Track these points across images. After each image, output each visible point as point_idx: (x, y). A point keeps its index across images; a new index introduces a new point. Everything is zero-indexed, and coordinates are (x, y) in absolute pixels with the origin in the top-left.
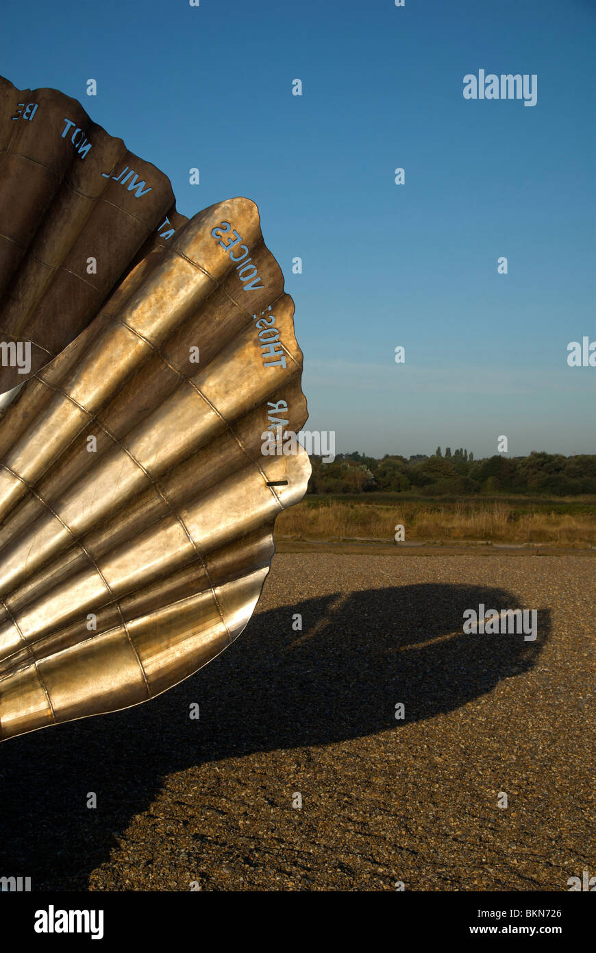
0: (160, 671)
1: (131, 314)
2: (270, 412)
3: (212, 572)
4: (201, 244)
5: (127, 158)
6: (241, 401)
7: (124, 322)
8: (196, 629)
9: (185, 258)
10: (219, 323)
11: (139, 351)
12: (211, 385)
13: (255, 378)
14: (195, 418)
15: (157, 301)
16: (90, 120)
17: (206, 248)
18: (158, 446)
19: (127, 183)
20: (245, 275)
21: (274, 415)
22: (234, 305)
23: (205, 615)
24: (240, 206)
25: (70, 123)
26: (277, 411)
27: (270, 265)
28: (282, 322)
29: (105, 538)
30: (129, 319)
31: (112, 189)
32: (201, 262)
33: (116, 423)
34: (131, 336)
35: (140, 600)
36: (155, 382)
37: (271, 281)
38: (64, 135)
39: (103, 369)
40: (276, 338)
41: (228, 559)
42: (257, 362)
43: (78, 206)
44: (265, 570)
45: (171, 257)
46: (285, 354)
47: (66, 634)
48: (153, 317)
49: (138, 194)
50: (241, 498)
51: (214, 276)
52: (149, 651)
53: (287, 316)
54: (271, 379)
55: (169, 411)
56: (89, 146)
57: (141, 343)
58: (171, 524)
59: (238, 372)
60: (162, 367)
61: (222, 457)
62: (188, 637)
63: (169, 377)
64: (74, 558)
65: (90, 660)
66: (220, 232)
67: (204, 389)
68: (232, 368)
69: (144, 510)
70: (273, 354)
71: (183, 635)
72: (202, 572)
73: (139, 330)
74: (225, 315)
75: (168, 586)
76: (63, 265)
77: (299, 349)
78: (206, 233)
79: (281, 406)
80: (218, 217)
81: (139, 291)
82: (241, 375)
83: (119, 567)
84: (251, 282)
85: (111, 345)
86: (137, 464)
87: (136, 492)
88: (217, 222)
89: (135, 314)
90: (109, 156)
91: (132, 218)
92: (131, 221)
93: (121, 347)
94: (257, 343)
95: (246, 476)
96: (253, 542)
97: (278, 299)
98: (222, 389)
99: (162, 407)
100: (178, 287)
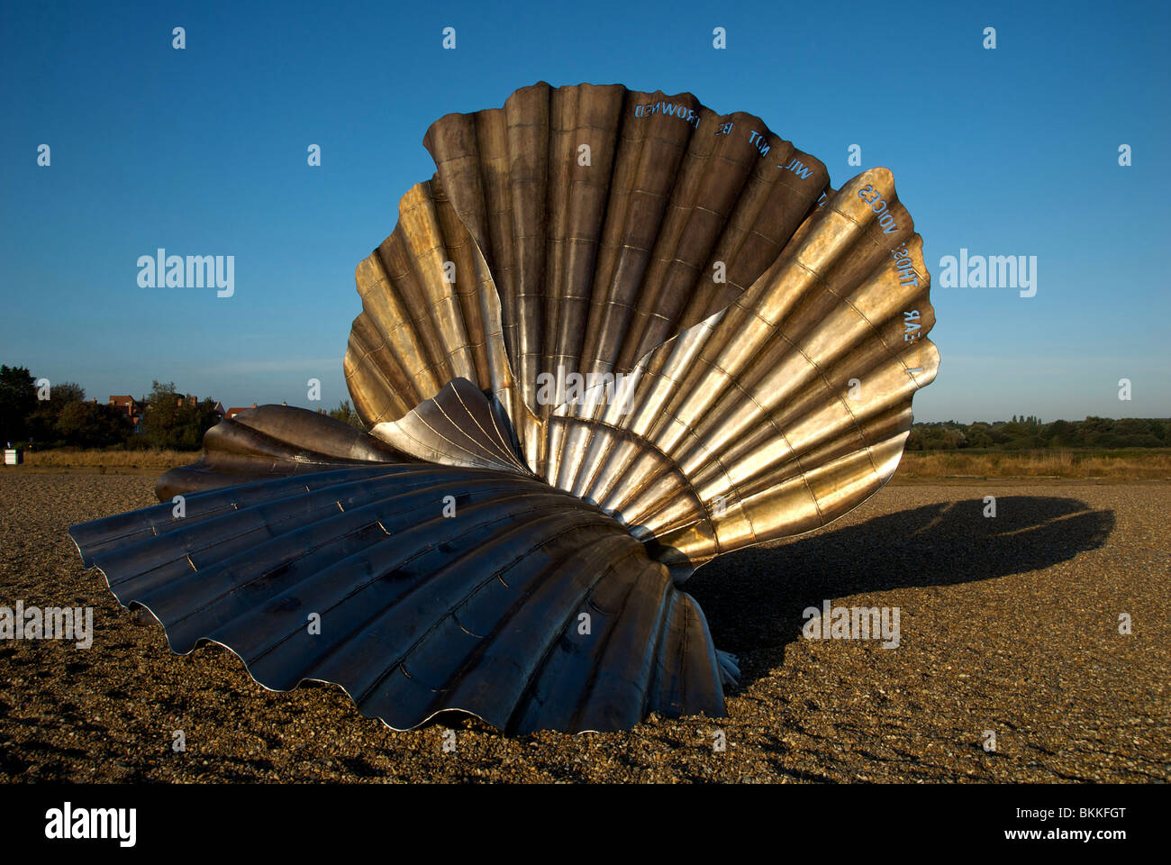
0: (830, 507)
1: (801, 255)
2: (906, 319)
3: (866, 436)
4: (851, 202)
5: (795, 153)
6: (885, 311)
7: (796, 260)
8: (855, 478)
9: (840, 213)
10: (866, 258)
11: (808, 280)
12: (862, 301)
13: (894, 294)
14: (850, 326)
15: (820, 244)
16: (769, 130)
17: (855, 205)
18: (824, 347)
19: (796, 170)
20: (884, 222)
21: (909, 322)
22: (876, 244)
23: (862, 467)
24: (879, 173)
25: (755, 133)
26: (912, 318)
27: (903, 214)
28: (914, 253)
29: (787, 414)
30: (800, 258)
31: (785, 175)
32: (851, 215)
33: (791, 333)
34: (801, 270)
35: (814, 457)
36: (819, 302)
37: (904, 226)
38: (751, 141)
39: (782, 294)
40: (909, 265)
41: (878, 426)
42: (896, 283)
43: (761, 189)
44: (907, 434)
45: (830, 213)
46: (917, 276)
47: (761, 481)
48: (818, 256)
49: (803, 177)
50: (886, 381)
51: (862, 224)
52: (821, 493)
53: (917, 249)
54: (906, 295)
55: (832, 321)
56: (768, 148)
57: (810, 275)
58: (835, 402)
59: (881, 290)
60: (825, 291)
61: (871, 353)
62: (850, 483)
63: (831, 298)
64: (765, 428)
65: (780, 500)
66: (865, 193)
67: (857, 304)
68: (877, 287)
69: (815, 393)
70: (908, 277)
71: (847, 482)
72: (859, 436)
73: (808, 266)
74: (870, 252)
75: (834, 447)
76: (752, 228)
77: (927, 272)
78: (855, 193)
79: (914, 315)
80: (863, 182)
81: (807, 238)
82: (883, 293)
83: (798, 433)
84: (890, 228)
85: (788, 277)
86: (809, 360)
87: (809, 380)
88: (863, 186)
89: (804, 254)
90: (782, 153)
91: (800, 193)
92: (799, 194)
93: (795, 278)
94: (895, 269)
95: (890, 366)
96: (896, 414)
97: (910, 237)
98: (870, 303)
99: (826, 319)
100: (835, 234)
